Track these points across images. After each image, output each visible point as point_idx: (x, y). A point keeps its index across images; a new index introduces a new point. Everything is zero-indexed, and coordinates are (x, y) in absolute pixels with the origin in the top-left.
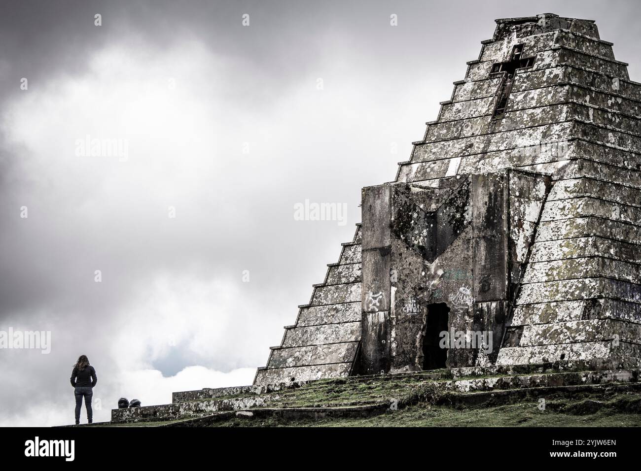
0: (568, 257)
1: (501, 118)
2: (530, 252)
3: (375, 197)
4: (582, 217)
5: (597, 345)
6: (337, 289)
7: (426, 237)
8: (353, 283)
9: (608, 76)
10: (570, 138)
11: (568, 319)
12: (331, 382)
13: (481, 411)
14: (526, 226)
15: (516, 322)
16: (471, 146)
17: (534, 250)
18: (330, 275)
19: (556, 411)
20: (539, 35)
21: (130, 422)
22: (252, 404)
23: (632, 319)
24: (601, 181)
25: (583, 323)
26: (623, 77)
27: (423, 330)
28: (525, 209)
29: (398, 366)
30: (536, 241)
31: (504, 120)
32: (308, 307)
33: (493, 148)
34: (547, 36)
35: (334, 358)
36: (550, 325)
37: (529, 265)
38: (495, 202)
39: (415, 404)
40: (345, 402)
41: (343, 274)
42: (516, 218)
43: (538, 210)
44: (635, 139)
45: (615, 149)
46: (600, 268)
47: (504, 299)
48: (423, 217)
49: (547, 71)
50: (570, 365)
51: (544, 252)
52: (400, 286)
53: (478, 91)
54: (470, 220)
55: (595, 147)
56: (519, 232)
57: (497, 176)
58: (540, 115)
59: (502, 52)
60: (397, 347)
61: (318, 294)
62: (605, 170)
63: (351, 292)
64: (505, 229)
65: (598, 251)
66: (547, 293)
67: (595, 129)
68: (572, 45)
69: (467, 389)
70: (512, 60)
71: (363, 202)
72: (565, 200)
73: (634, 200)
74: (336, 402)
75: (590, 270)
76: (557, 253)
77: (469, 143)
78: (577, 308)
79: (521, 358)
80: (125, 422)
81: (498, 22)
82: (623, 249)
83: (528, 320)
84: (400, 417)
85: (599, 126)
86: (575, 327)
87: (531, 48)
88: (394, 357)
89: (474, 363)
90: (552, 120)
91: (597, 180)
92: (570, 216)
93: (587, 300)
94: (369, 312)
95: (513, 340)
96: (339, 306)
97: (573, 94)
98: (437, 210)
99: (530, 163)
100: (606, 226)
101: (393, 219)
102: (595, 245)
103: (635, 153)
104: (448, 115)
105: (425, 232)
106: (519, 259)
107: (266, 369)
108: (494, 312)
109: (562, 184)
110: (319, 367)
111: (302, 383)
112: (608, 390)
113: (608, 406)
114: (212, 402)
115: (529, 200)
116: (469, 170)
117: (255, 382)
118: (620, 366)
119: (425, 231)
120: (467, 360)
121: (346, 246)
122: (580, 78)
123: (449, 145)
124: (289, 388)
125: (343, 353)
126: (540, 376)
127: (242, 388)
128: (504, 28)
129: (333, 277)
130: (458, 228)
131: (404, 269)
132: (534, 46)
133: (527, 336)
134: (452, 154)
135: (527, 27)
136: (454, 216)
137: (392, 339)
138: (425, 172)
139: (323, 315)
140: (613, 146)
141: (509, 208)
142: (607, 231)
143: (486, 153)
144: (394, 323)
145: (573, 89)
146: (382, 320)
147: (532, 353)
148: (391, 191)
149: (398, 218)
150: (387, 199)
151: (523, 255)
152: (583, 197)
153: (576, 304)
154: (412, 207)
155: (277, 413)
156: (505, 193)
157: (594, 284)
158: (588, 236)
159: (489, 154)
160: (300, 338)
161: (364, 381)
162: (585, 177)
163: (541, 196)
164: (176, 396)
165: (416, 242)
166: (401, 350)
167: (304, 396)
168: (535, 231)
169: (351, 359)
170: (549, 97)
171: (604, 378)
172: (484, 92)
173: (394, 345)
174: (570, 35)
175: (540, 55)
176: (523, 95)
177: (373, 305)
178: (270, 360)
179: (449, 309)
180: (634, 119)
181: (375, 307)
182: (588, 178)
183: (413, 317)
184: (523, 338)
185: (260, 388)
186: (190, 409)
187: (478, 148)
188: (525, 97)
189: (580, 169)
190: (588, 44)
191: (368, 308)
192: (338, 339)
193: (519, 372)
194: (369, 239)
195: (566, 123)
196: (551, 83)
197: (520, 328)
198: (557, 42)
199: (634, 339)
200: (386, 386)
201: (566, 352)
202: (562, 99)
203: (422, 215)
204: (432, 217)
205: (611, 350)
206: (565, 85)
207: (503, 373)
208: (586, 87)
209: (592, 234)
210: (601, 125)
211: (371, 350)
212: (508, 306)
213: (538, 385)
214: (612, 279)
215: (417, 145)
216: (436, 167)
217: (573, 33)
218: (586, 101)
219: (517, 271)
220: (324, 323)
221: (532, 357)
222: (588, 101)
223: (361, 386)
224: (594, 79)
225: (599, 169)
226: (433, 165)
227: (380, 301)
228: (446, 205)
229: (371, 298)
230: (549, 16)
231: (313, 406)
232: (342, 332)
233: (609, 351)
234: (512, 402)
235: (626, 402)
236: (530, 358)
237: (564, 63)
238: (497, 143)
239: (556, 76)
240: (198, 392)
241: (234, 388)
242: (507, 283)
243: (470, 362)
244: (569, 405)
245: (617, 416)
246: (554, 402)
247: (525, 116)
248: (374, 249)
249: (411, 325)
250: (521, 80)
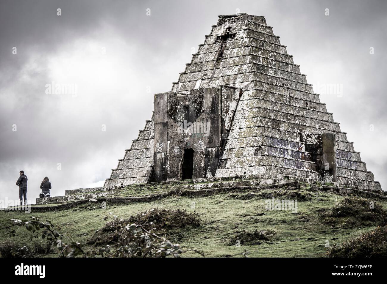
0: (249, 127)
1: (220, 62)
2: (231, 124)
3: (160, 99)
4: (255, 108)
5: (260, 168)
6: (143, 142)
7: (184, 117)
8: (151, 139)
9: (270, 42)
10: (251, 71)
11: (248, 155)
12: (138, 186)
13: (200, 199)
14: (230, 112)
15: (224, 157)
16: (206, 75)
17: (233, 124)
18: (140, 136)
19: (234, 198)
20: (238, 23)
21: (44, 204)
22: (101, 196)
23: (277, 156)
24: (265, 91)
25: (254, 157)
26: (277, 43)
27: (182, 161)
28: (229, 104)
29: (171, 178)
30: (234, 119)
31: (221, 63)
32: (130, 150)
33: (216, 76)
34: (242, 23)
35: (141, 174)
36: (240, 158)
37: (231, 130)
38: (215, 101)
39: (171, 195)
40: (143, 195)
41: (146, 135)
42: (225, 108)
43: (236, 105)
44: (282, 72)
45: (272, 76)
46: (263, 132)
47: (219, 146)
48: (182, 108)
49: (241, 40)
50: (247, 177)
51: (238, 124)
52: (172, 140)
53: (210, 49)
54: (204, 110)
55: (263, 75)
56: (226, 115)
57: (216, 89)
58: (238, 61)
59: (221, 31)
60: (170, 169)
61: (134, 144)
62: (267, 86)
63: (150, 143)
64: (220, 114)
65: (262, 124)
66: (239, 144)
67: (263, 67)
68: (253, 28)
69: (199, 189)
70: (226, 34)
71: (155, 101)
72: (248, 100)
73: (281, 100)
74: (139, 195)
75: (258, 133)
76: (244, 125)
77: (205, 73)
78: (252, 150)
79: (226, 174)
80: (42, 204)
81: (219, 17)
82: (274, 123)
83: (230, 156)
84: (163, 201)
85: (264, 66)
86: (251, 159)
87: (234, 29)
88: (168, 174)
89: (205, 176)
90: (243, 63)
91: (263, 91)
92: (250, 108)
93: (257, 146)
94: (157, 153)
95: (223, 166)
96: (144, 150)
97: (253, 50)
98: (189, 105)
99: (233, 83)
100: (266, 112)
101: (168, 109)
102: (261, 121)
103: (282, 78)
104: (196, 61)
105: (183, 115)
106: (226, 128)
107: (110, 180)
108: (214, 153)
109: (247, 93)
110: (134, 179)
111: (125, 186)
112: (258, 188)
113: (257, 196)
114: (83, 195)
115: (232, 100)
116: (205, 86)
117: (105, 185)
118: (269, 177)
119: (183, 114)
120: (202, 175)
121: (148, 122)
122: (257, 43)
123: (196, 74)
124: (119, 188)
125: (145, 172)
126: (232, 182)
127: (97, 188)
128: (223, 20)
129: (141, 136)
130: (198, 113)
131: (174, 132)
132: (236, 28)
133: (229, 163)
134: (197, 79)
135: (232, 19)
136: (196, 108)
137: (168, 165)
138: (185, 87)
139: (136, 154)
140: (271, 75)
141: (222, 104)
142: (267, 115)
143: (213, 78)
144: (169, 158)
145: (253, 48)
146: (163, 156)
147: (231, 172)
148: (168, 96)
149: (171, 109)
150: (166, 99)
151: (228, 126)
152: (256, 99)
153: (251, 149)
154: (177, 103)
155: (108, 200)
156: (220, 97)
157: (260, 139)
158: (258, 117)
159: (214, 78)
160: (126, 165)
161: (153, 185)
162: (257, 89)
163: (237, 98)
164: (67, 192)
165: (179, 120)
166: (172, 171)
167: (124, 192)
168: (234, 115)
169: (149, 175)
170: (242, 52)
171: (261, 183)
172: (213, 49)
173: (169, 168)
174: (252, 23)
175: (238, 32)
176: (230, 51)
177: (159, 149)
178: (112, 175)
179: (194, 151)
180: (282, 62)
181: (160, 150)
182: (258, 90)
183: (178, 155)
184: (227, 165)
185: (106, 188)
186: (72, 198)
187: (209, 76)
188: (231, 52)
189: (255, 86)
190: (261, 27)
191: (157, 151)
192: (143, 165)
193: (224, 180)
194: (158, 118)
195: (249, 64)
196: (243, 45)
197: (226, 160)
198: (246, 26)
199: (278, 164)
200: (162, 187)
201: (246, 171)
202: (248, 53)
203: (182, 107)
204: (187, 108)
205: (267, 170)
206: (249, 46)
207: (216, 181)
208: (259, 47)
209: (260, 116)
210: (266, 65)
211: (158, 170)
212: (221, 149)
213: (231, 186)
214: (268, 137)
215: (181, 74)
216: (190, 85)
217: (253, 22)
218: (259, 54)
219: (225, 133)
220: (137, 158)
221: (231, 173)
222: (260, 54)
223: (151, 187)
224: (263, 44)
225: (264, 86)
226: (188, 84)
227: (163, 148)
228: (193, 102)
229: (158, 146)
230: (243, 14)
231: (128, 197)
232: (145, 162)
233: (265, 170)
234: (215, 194)
235: (266, 194)
236: (230, 174)
237: (249, 36)
238: (218, 73)
239: (245, 42)
240: (77, 190)
241: (94, 189)
242: (220, 139)
243: (203, 176)
244: (240, 195)
245: (261, 200)
246: (234, 194)
247: (231, 61)
248: (160, 123)
249: (177, 159)
250: (230, 44)
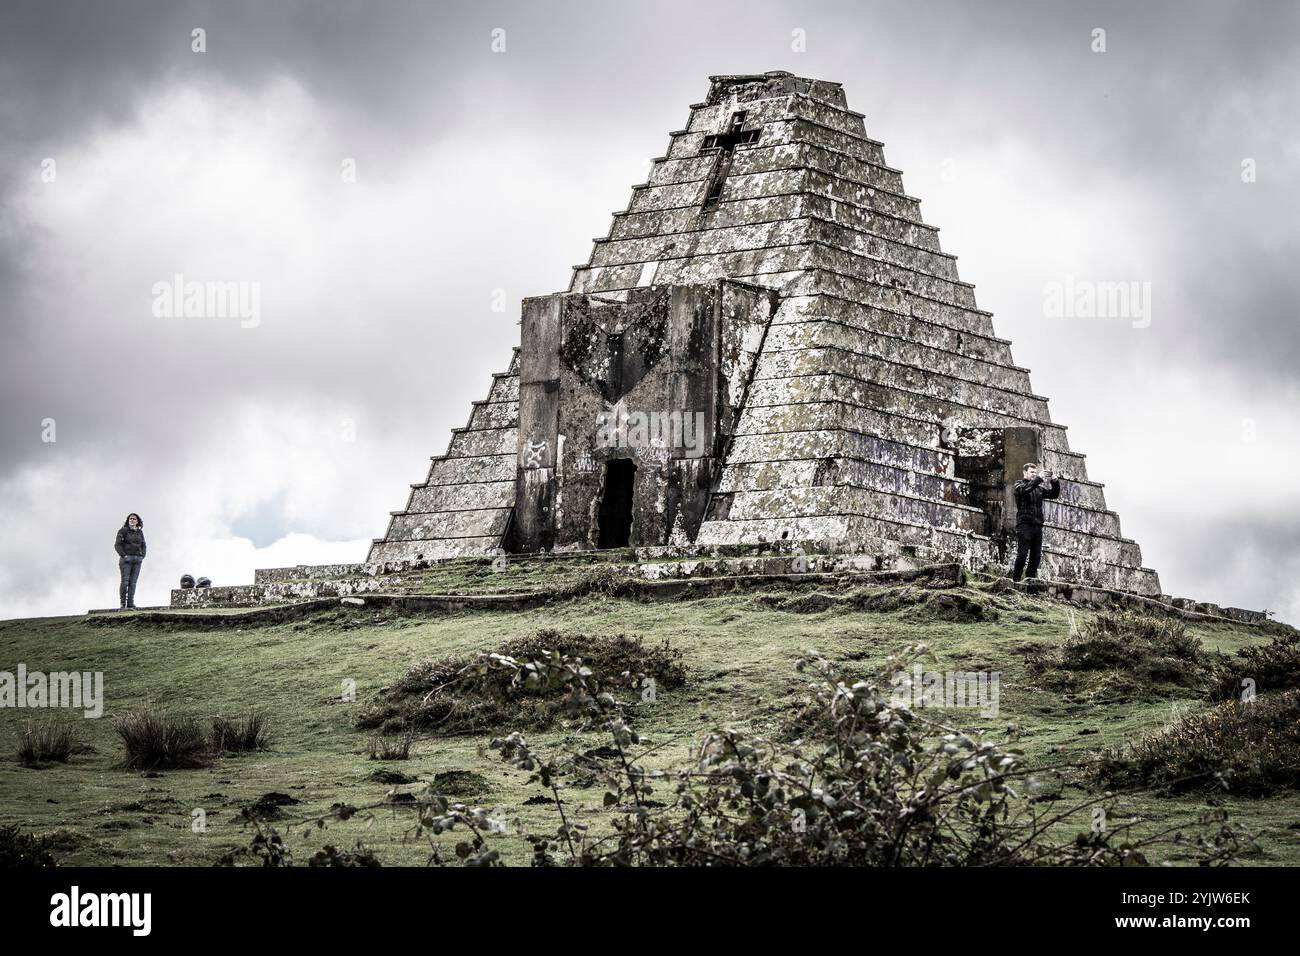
0: (797, 401)
1: (713, 210)
2: (746, 393)
3: (540, 312)
4: (817, 347)
5: (831, 520)
6: (484, 435)
7: (607, 368)
8: (507, 428)
9: (856, 159)
10: (805, 240)
11: (794, 484)
12: (472, 562)
13: (672, 606)
14: (743, 357)
15: (725, 487)
16: (672, 246)
17: (752, 391)
18: (476, 417)
19: (773, 607)
20: (767, 100)
21: (196, 607)
22: (363, 589)
23: (878, 487)
24: (845, 300)
25: (813, 490)
26: (877, 160)
27: (599, 495)
28: (742, 335)
29: (564, 542)
30: (755, 378)
31: (717, 213)
32: (444, 459)
33: (701, 250)
34: (778, 101)
35: (478, 529)
36: (770, 492)
37: (745, 410)
38: (702, 324)
39: (584, 594)
40: (491, 589)
41: (493, 416)
42: (730, 346)
43: (760, 337)
44: (891, 245)
45: (864, 257)
46: (839, 418)
47: (710, 456)
48: (604, 341)
49: (778, 149)
50: (794, 546)
51: (766, 394)
52: (571, 434)
53: (684, 172)
54: (667, 347)
55: (838, 254)
56: (733, 366)
57: (706, 289)
58: (766, 209)
59: (718, 120)
60: (564, 516)
61: (459, 441)
62: (851, 286)
63: (503, 440)
64: (714, 361)
65: (836, 394)
66: (768, 449)
67: (837, 230)
68: (810, 116)
69: (656, 576)
70: (731, 132)
71: (524, 318)
72: (795, 324)
73: (887, 328)
74: (479, 589)
75: (826, 419)
76: (783, 395)
77: (669, 243)
78: (807, 471)
79: (730, 536)
80: (189, 607)
81: (713, 79)
82: (870, 393)
83: (741, 485)
84: (564, 611)
85: (843, 226)
86: (802, 495)
87: (756, 117)
88: (559, 530)
89: (666, 540)
90: (782, 215)
91: (839, 299)
92: (801, 346)
93: (820, 459)
94: (528, 469)
95: (720, 511)
96: (487, 460)
97: (810, 181)
98: (624, 332)
99: (751, 272)
100: (848, 362)
101: (563, 343)
102: (833, 387)
103: (890, 264)
104: (642, 204)
105: (606, 362)
106: (732, 403)
107: (384, 542)
108: (695, 473)
109: (793, 302)
110: (456, 541)
111: (433, 562)
112: (843, 581)
113: (841, 603)
114: (309, 584)
115: (749, 322)
116: (668, 279)
117: (369, 558)
118: (861, 549)
119: (606, 360)
120: (658, 537)
121: (499, 378)
122: (821, 160)
123: (643, 245)
124: (415, 568)
125: (490, 524)
126: (755, 560)
127: (350, 566)
128: (721, 89)
129: (479, 419)
130: (652, 358)
131: (577, 411)
132: (761, 115)
133: (739, 506)
134: (646, 257)
135: (751, 88)
136: (646, 342)
137: (558, 506)
138: (610, 280)
139: (464, 471)
140: (861, 253)
141: (721, 332)
142: (849, 368)
143: (693, 257)
144: (561, 485)
145: (810, 175)
146: (544, 479)
147: (745, 530)
148: (561, 304)
149: (571, 342)
150: (556, 315)
151: (738, 397)
152: (820, 320)
153: (804, 465)
154: (590, 327)
155: (397, 602)
156: (716, 312)
157: (831, 438)
158: (824, 373)
159: (696, 258)
160: (432, 501)
161: (517, 562)
162: (823, 294)
163: (763, 318)
164: (260, 574)
165: (594, 375)
166: (569, 521)
167: (434, 580)
168: (755, 365)
169: (501, 531)
170: (779, 183)
171: (838, 565)
172: (692, 174)
173: (559, 514)
174: (809, 102)
175: (768, 127)
176: (745, 180)
177: (533, 459)
178: (390, 530)
179: (636, 467)
180: (890, 217)
181: (535, 462)
182: (826, 295)
183: (587, 476)
184: (733, 510)
185: (375, 567)
186: (278, 593)
187: (682, 249)
188: (747, 182)
189: (817, 283)
190: (832, 115)
191: (526, 462)
192: (484, 503)
193: (726, 554)
194: (530, 368)
195: (800, 220)
196: (781, 166)
197: (730, 495)
198: (791, 109)
199: (879, 513)
200: (547, 569)
201: (789, 529)
202: (796, 188)
203: (604, 339)
204: (617, 342)
205: (850, 527)
206: (801, 169)
207: (705, 555)
208: (828, 172)
209: (830, 372)
210: (846, 225)
211: (528, 519)
212: (715, 465)
213: (751, 573)
214: (855, 432)
215: (598, 242)
216: (624, 274)
217: (812, 99)
218: (827, 192)
219: (729, 418)
220: (465, 481)
221: (744, 534)
222: (830, 191)
223: (513, 568)
224: (839, 162)
225: (842, 284)
226: (620, 271)
227: (543, 454)
228: (636, 326)
229: (530, 450)
230: (781, 75)
231: (446, 594)
232: (489, 495)
233: (846, 528)
234: (715, 594)
235: (866, 598)
236: (741, 536)
237: (799, 140)
238: (706, 244)
239: (789, 156)
240: (290, 570)
241: (339, 566)
242: (714, 434)
243: (661, 539)
244: (790, 600)
245: (854, 614)
246: (772, 595)
247: (747, 208)
248: (537, 383)
249: (584, 488)
250: (742, 160)
